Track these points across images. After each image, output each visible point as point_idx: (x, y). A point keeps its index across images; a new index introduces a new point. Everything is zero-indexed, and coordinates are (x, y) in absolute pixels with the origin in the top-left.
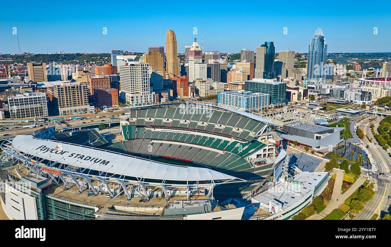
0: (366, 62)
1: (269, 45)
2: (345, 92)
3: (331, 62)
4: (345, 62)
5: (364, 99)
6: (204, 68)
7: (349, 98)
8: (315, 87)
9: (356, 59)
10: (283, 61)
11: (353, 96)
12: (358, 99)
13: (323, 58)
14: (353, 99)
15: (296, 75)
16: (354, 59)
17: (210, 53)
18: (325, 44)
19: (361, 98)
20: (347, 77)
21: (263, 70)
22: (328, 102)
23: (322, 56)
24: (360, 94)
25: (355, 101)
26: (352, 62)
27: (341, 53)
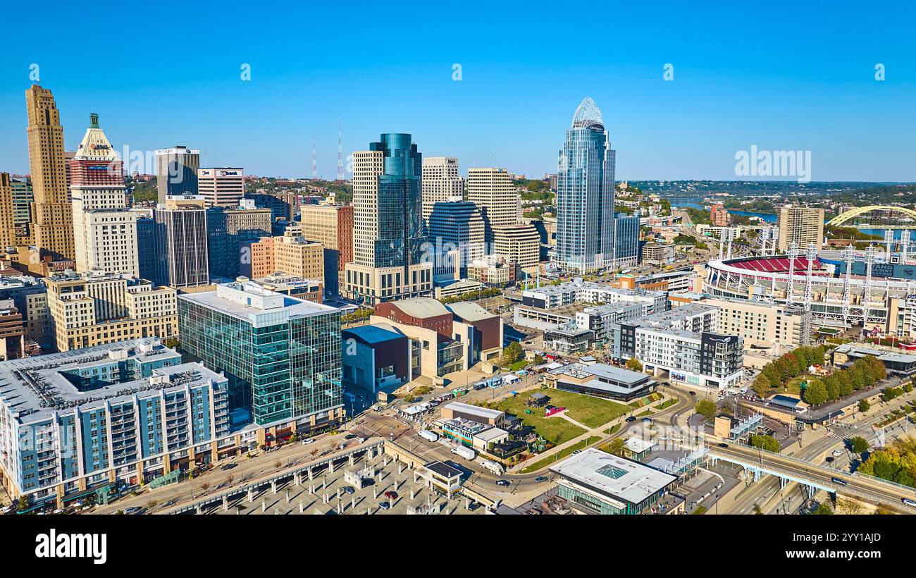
0: (744, 203)
1: (393, 146)
2: (637, 330)
3: (657, 203)
4: (699, 202)
5: (711, 365)
6: (123, 227)
7: (654, 358)
8: (548, 300)
9: (726, 195)
10: (475, 202)
11: (670, 350)
12: (687, 365)
13: (604, 191)
14: (670, 362)
15: (519, 246)
16: (720, 194)
17: (210, 171)
18: (608, 148)
19: (702, 364)
20: (688, 246)
21: (374, 235)
22: (560, 385)
23: (601, 186)
24: (696, 346)
25: (677, 372)
26: (715, 203)
27: (691, 182)
